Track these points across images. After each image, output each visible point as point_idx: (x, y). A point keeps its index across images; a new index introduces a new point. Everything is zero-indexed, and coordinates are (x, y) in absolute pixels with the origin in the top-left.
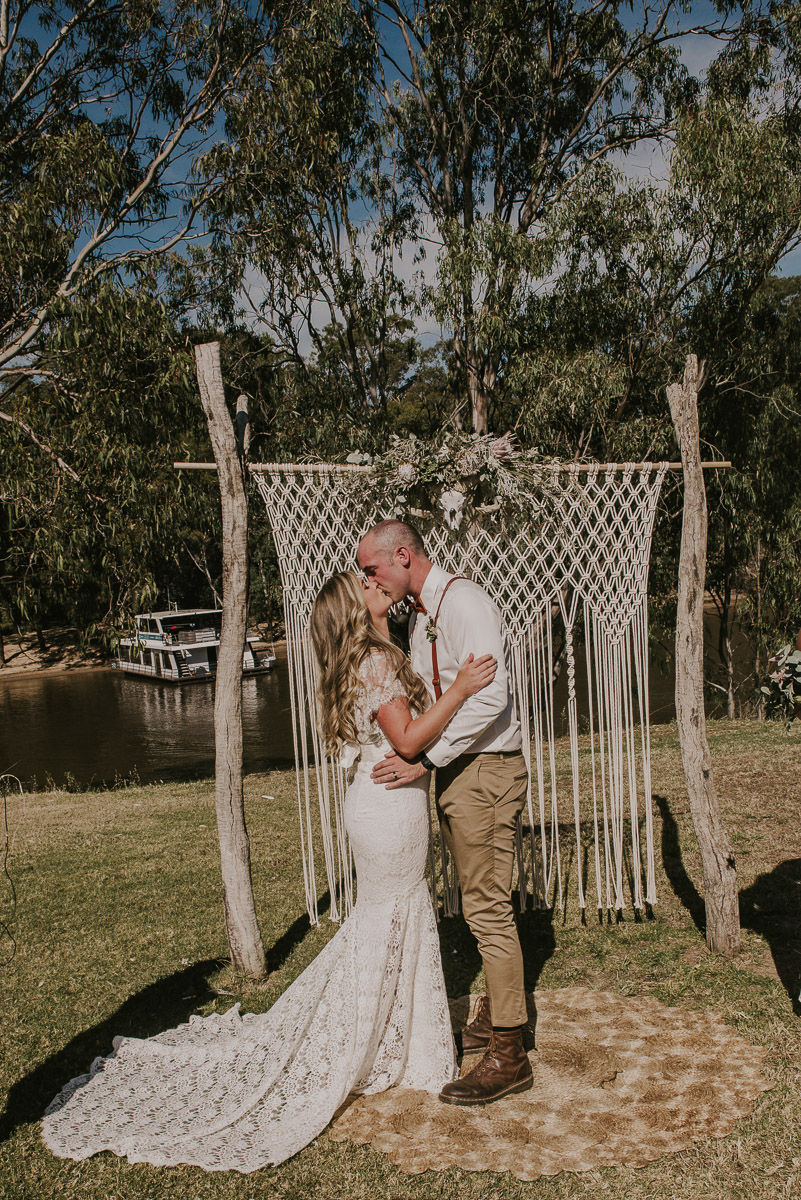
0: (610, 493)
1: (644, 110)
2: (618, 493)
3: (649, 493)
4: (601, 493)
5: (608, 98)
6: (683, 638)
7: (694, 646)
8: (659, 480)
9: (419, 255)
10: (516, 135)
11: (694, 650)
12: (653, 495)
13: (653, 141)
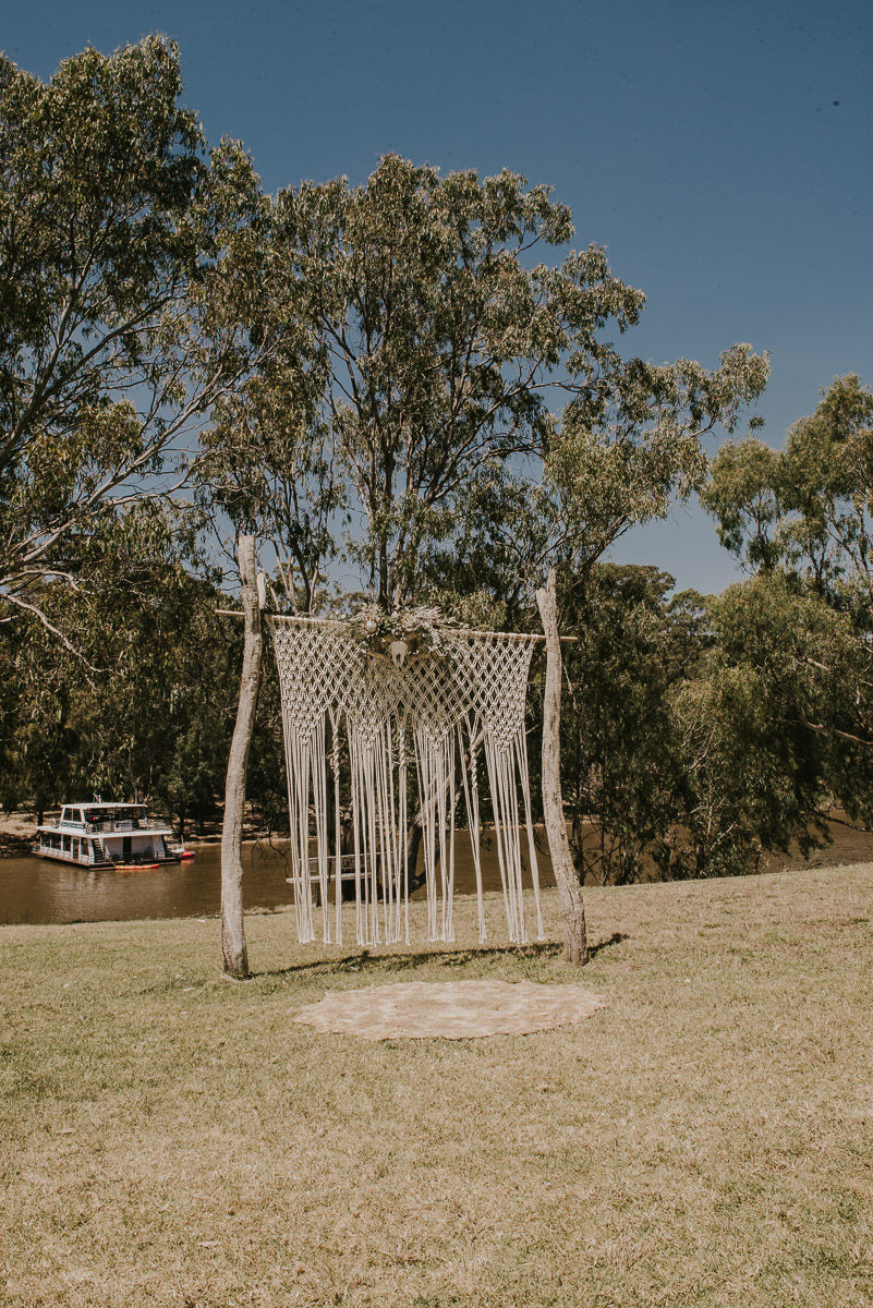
0: (500, 652)
1: (517, 433)
2: (505, 651)
3: (525, 653)
4: (494, 651)
5: (491, 422)
6: (547, 747)
7: (554, 751)
8: (531, 646)
9: (346, 520)
10: (424, 442)
11: (554, 755)
12: (528, 654)
13: (523, 454)
